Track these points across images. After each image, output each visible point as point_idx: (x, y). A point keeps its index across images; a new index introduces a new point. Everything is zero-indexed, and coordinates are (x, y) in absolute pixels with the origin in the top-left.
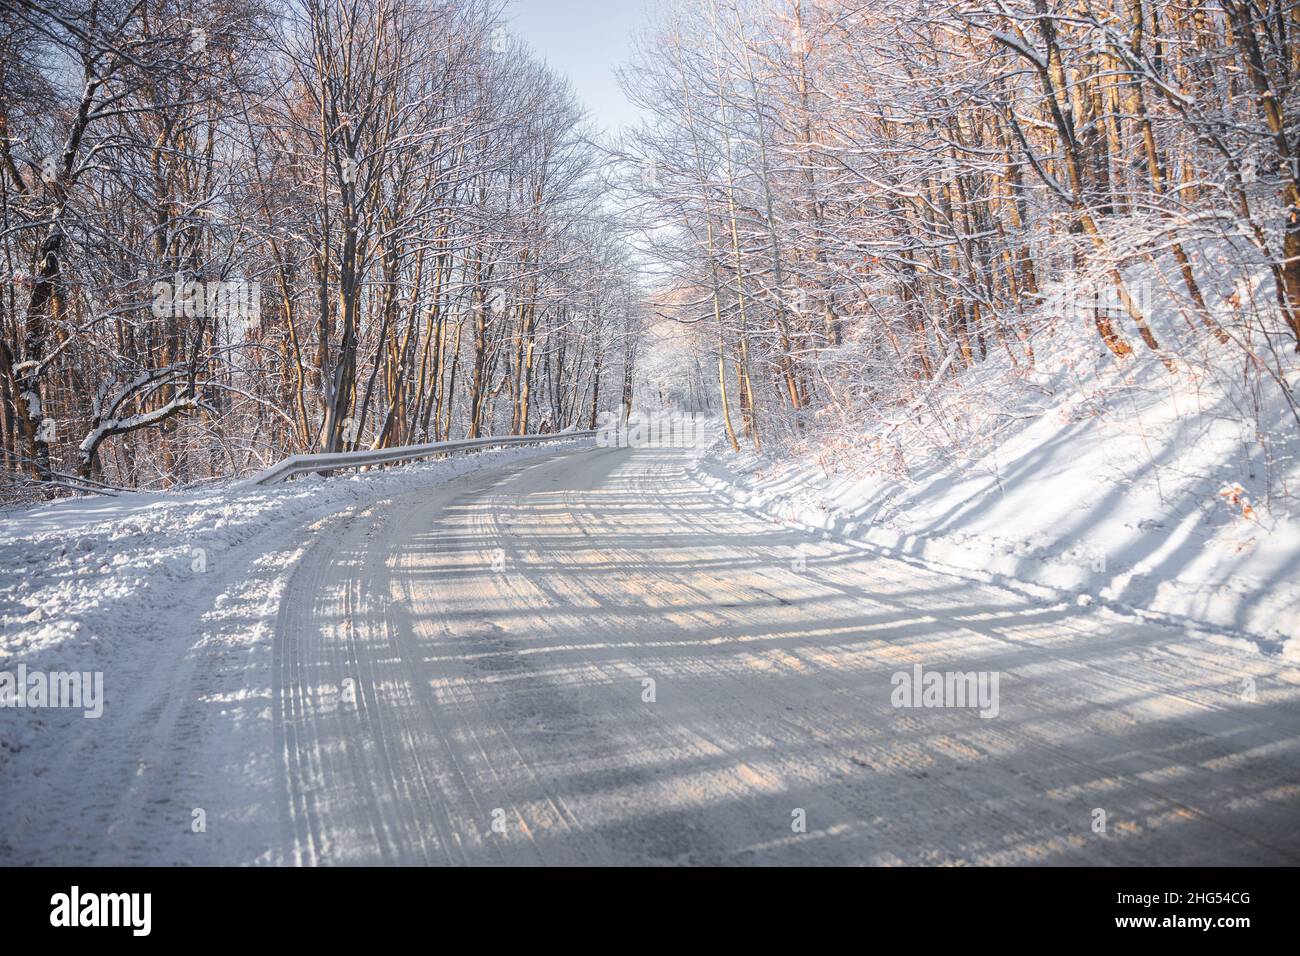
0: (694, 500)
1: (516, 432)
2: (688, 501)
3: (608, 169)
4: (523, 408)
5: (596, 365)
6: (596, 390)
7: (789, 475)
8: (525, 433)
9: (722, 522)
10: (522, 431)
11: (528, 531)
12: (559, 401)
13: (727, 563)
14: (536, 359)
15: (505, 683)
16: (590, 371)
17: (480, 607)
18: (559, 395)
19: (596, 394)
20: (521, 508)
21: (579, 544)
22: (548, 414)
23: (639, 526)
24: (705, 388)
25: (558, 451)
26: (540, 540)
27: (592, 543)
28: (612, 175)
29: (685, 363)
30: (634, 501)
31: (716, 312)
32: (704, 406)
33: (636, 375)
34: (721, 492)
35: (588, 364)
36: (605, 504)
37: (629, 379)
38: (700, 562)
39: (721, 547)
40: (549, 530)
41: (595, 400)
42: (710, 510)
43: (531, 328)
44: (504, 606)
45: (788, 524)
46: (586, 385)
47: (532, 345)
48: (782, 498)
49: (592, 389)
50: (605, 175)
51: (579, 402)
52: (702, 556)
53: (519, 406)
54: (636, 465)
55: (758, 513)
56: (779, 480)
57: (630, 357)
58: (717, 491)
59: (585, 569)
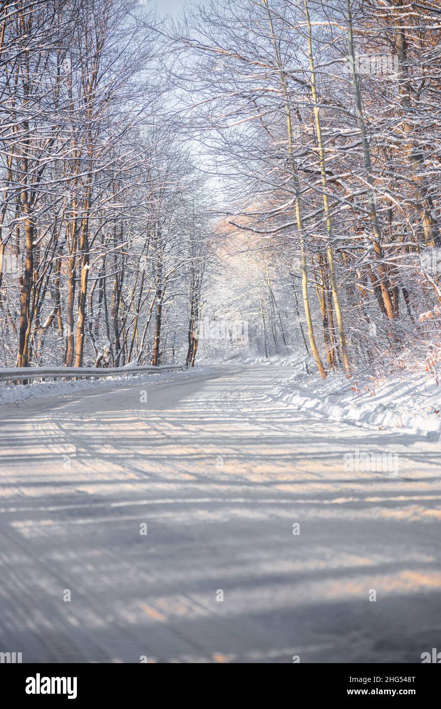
0: (283, 415)
1: (71, 364)
2: (275, 416)
3: (172, 58)
4: (77, 340)
5: (159, 292)
6: (159, 323)
7: (391, 388)
8: (81, 365)
9: (317, 430)
10: (76, 363)
11: (100, 433)
12: (118, 335)
13: (334, 455)
14: (91, 285)
15: (101, 524)
16: (151, 302)
17: (57, 479)
18: (118, 329)
19: (159, 328)
20: (84, 420)
21: (161, 441)
22: (106, 348)
23: (223, 431)
24: (281, 325)
25: (118, 385)
26: (114, 439)
27: (177, 441)
28: (177, 64)
29: (257, 295)
30: (216, 415)
31: (298, 221)
32: (281, 343)
33: (203, 309)
34: (312, 409)
35: (149, 294)
36: (182, 418)
37: (195, 313)
38: (302, 454)
39: (324, 444)
40: (122, 433)
41: (158, 333)
42: (303, 422)
43: (86, 246)
44: (85, 478)
45: (395, 430)
46: (147, 316)
47: (86, 267)
48: (385, 408)
49: (154, 325)
50: (168, 64)
51: (140, 337)
52: (304, 451)
53: (72, 338)
54: (209, 394)
55: (359, 424)
56: (377, 396)
57: (196, 286)
58: (308, 409)
59: (171, 458)
